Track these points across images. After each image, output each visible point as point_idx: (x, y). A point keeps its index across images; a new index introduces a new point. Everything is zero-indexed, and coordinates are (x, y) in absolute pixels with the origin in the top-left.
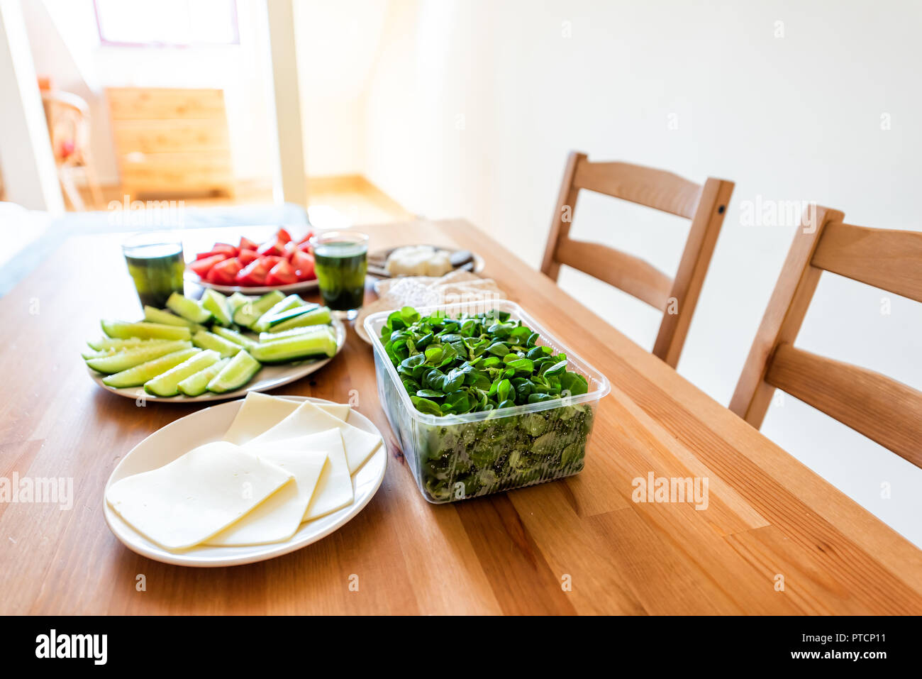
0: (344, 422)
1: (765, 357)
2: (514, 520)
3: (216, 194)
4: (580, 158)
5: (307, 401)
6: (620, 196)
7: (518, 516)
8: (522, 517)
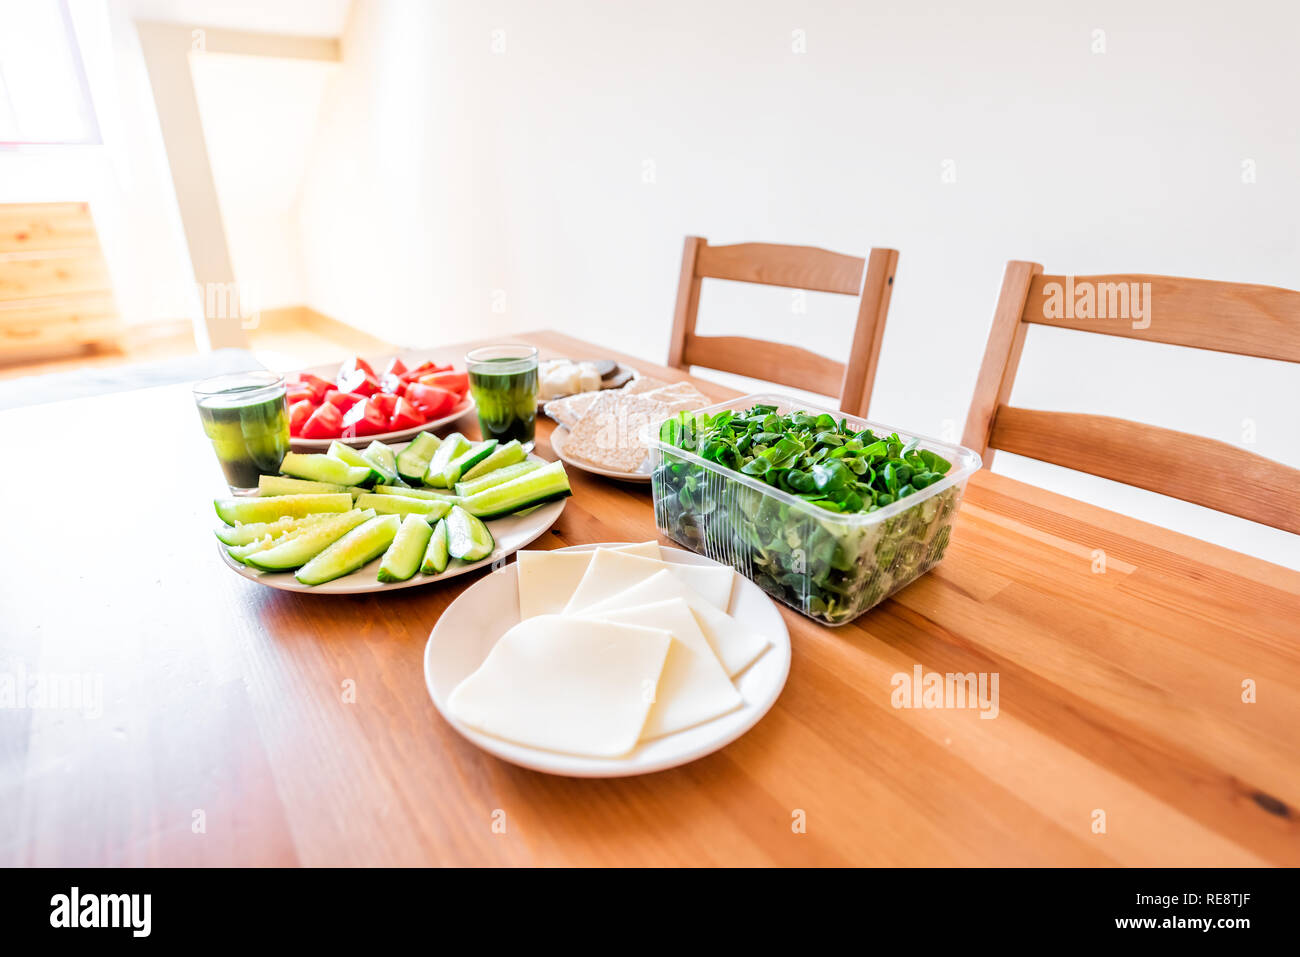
0: (661, 561)
1: (987, 422)
2: (924, 622)
3: (91, 351)
4: (700, 243)
5: (598, 549)
6: (760, 280)
7: (924, 617)
8: (928, 617)
